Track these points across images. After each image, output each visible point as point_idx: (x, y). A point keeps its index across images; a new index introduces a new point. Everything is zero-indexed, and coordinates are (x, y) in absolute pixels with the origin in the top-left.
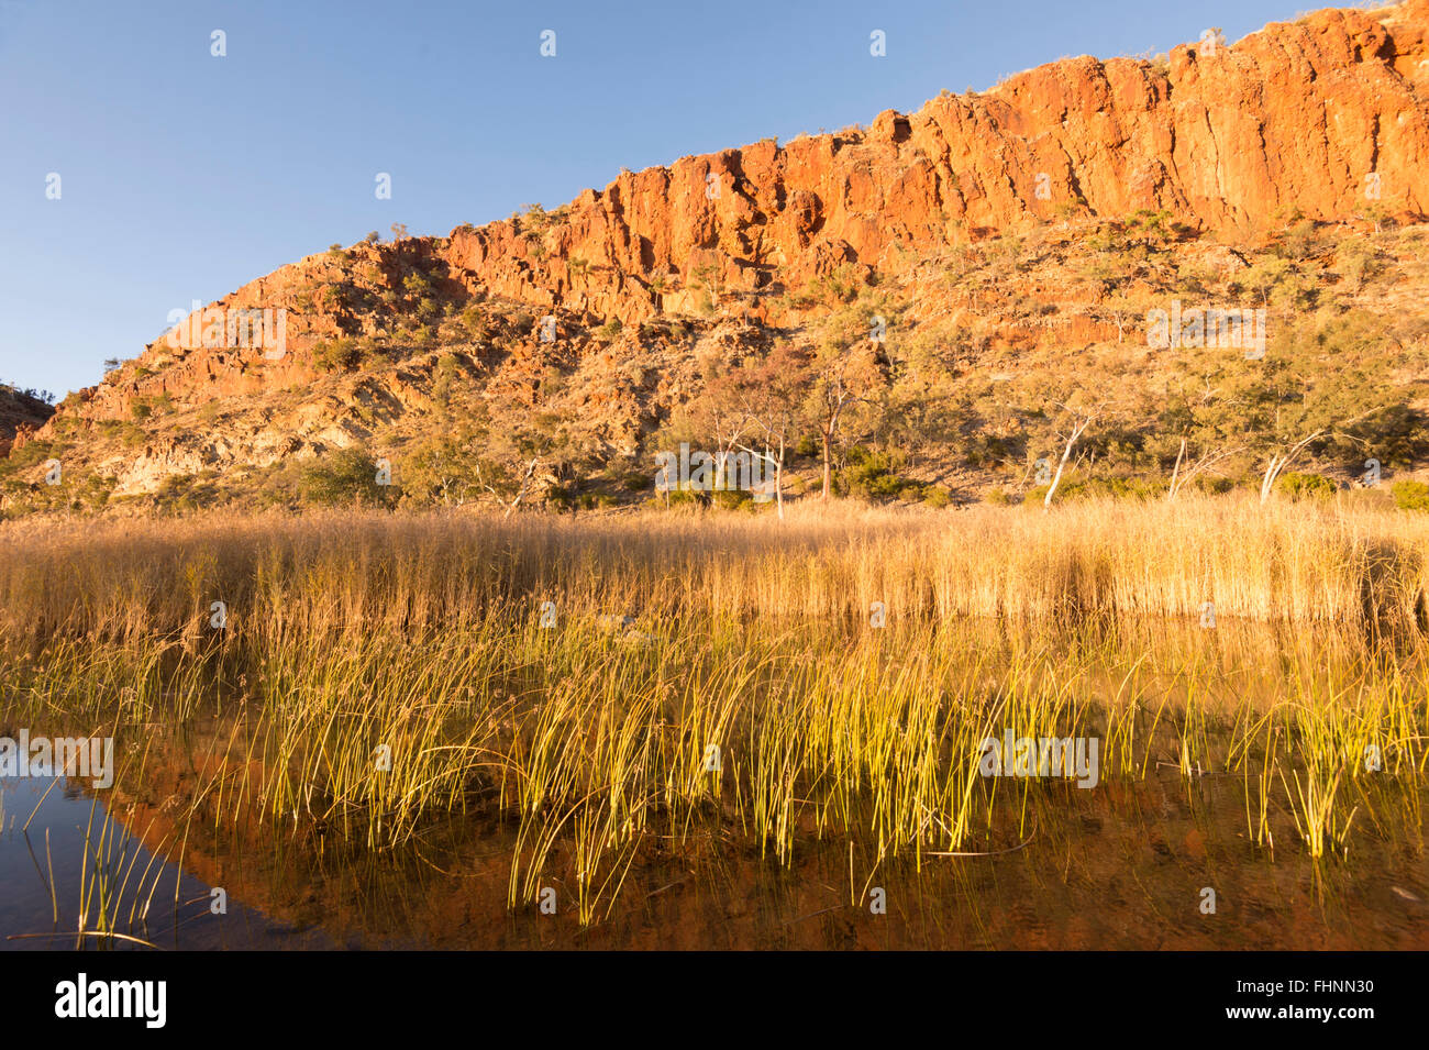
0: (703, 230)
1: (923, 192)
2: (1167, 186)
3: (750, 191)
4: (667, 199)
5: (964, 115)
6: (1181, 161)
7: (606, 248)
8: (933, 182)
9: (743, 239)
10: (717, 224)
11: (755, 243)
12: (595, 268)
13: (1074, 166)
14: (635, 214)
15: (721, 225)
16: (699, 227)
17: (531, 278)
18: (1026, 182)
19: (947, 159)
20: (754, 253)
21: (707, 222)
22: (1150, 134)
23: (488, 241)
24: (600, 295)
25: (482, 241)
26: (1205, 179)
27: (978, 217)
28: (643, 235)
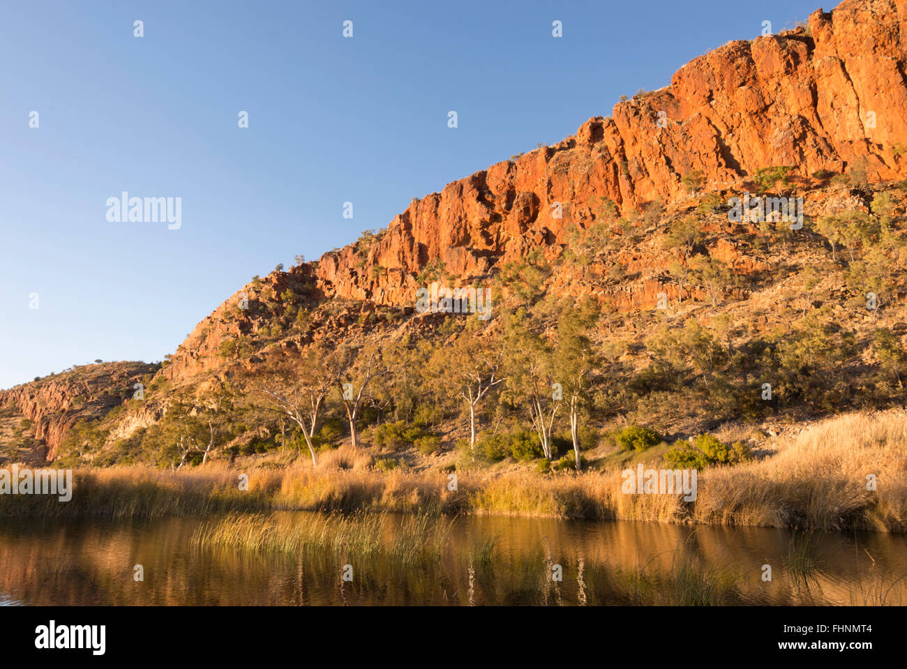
0: (458, 233)
1: (603, 181)
2: (810, 139)
3: (490, 199)
4: (436, 215)
5: (631, 114)
6: (823, 111)
7: (399, 255)
8: (612, 170)
9: (485, 235)
10: (468, 227)
11: (495, 236)
12: (392, 270)
13: (722, 136)
14: (418, 228)
15: (471, 228)
16: (455, 232)
17: (356, 282)
18: (681, 158)
19: (623, 150)
20: (495, 244)
21: (461, 227)
22: (792, 95)
23: (339, 260)
24: (391, 289)
25: (336, 260)
26: (848, 124)
27: (644, 193)
28: (422, 242)
